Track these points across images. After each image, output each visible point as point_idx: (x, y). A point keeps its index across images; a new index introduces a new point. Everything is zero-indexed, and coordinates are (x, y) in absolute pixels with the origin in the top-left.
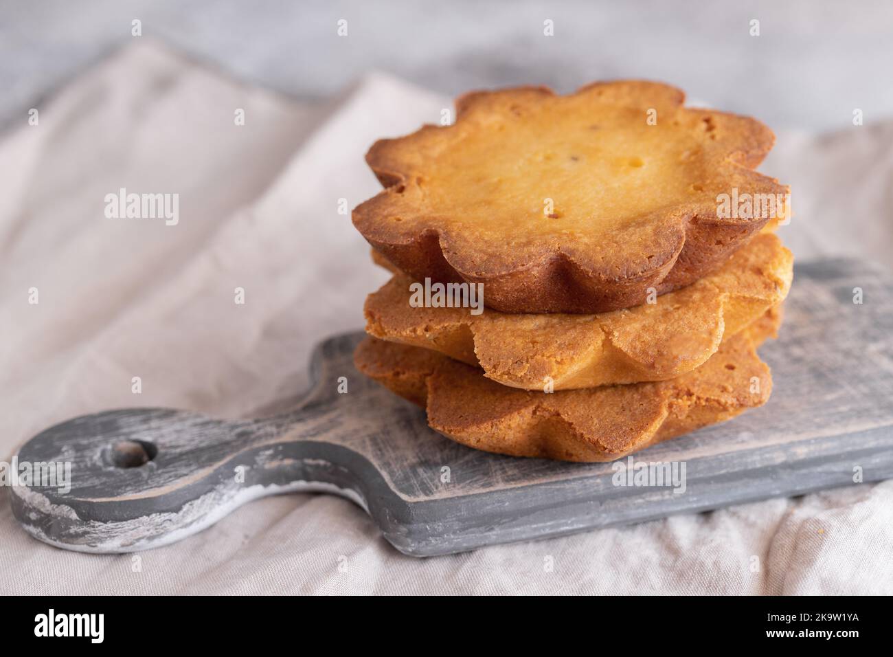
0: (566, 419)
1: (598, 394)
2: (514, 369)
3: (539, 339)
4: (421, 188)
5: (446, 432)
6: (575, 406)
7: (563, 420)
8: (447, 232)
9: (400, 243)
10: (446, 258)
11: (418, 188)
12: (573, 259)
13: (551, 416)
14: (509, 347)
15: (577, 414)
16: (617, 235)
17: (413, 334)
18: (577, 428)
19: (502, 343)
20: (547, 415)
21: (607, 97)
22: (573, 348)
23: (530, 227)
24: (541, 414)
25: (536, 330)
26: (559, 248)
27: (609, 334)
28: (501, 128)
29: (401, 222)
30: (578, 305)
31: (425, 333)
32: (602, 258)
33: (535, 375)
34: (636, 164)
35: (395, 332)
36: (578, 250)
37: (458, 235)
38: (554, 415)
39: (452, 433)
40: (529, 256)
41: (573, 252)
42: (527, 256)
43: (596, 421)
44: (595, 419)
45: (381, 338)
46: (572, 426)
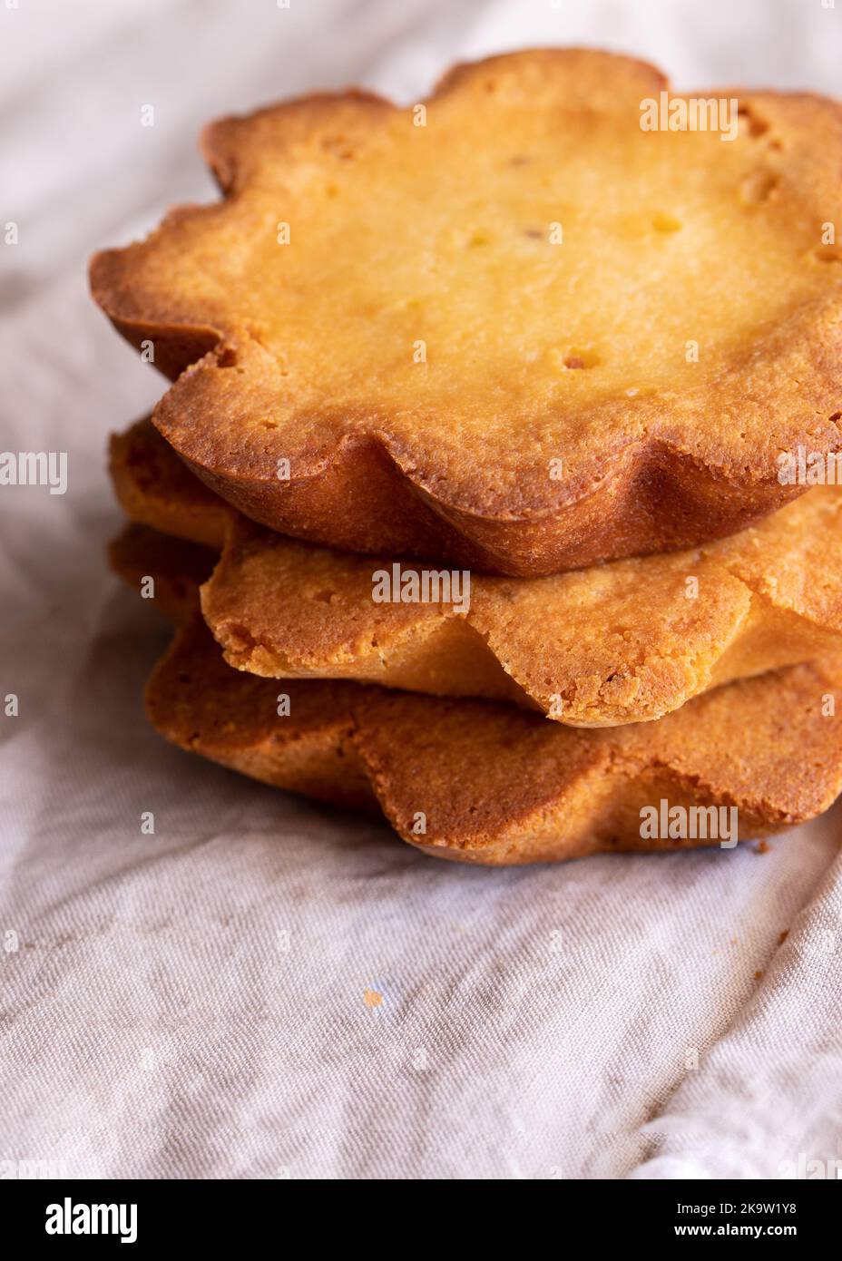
0: (683, 771)
1: (713, 706)
2: (611, 693)
3: (626, 620)
4: (267, 349)
5: (456, 847)
6: (684, 740)
7: (674, 774)
8: (396, 435)
9: (306, 475)
10: (429, 491)
11: (260, 349)
12: (684, 447)
13: (642, 771)
14: (578, 649)
15: (696, 755)
16: (742, 382)
17: (351, 657)
18: (712, 784)
19: (557, 644)
20: (633, 769)
21: (508, 94)
22: (706, 628)
23: (549, 395)
24: (622, 769)
25: (607, 603)
26: (645, 430)
27: (756, 584)
28: (332, 192)
29: (278, 429)
30: (669, 537)
31: (375, 649)
32: (743, 436)
33: (656, 698)
34: (665, 227)
35: (314, 660)
36: (685, 429)
37: (424, 438)
38: (647, 767)
39: (470, 847)
40: (598, 458)
41: (678, 432)
42: (593, 458)
43: (741, 763)
44: (736, 758)
45: (270, 675)
46: (700, 782)
